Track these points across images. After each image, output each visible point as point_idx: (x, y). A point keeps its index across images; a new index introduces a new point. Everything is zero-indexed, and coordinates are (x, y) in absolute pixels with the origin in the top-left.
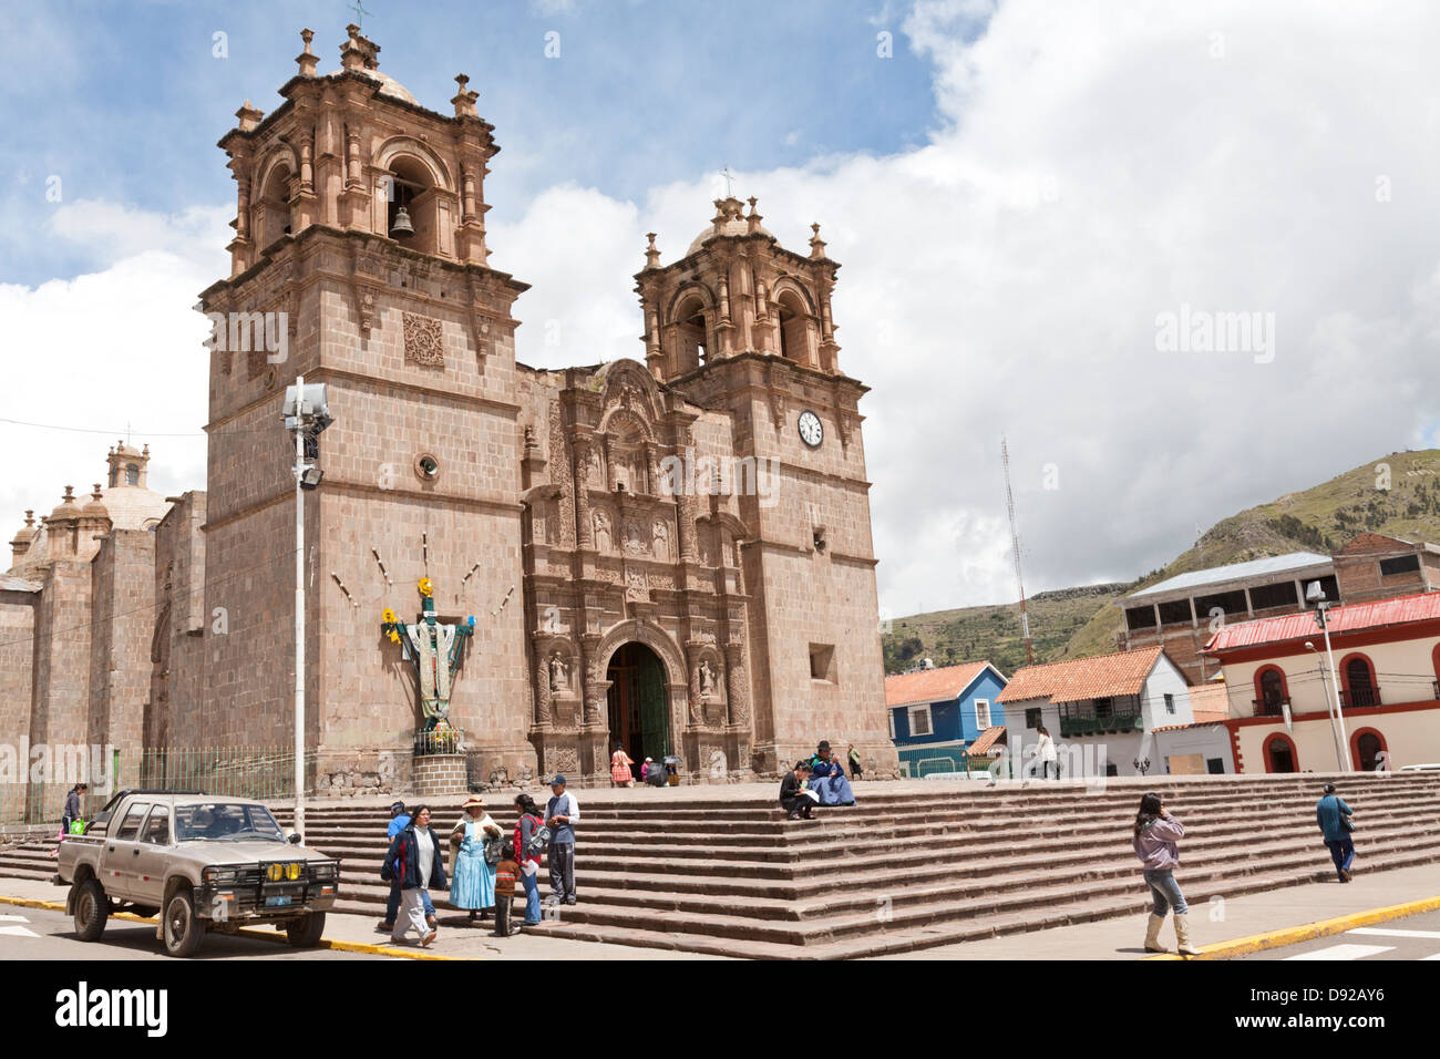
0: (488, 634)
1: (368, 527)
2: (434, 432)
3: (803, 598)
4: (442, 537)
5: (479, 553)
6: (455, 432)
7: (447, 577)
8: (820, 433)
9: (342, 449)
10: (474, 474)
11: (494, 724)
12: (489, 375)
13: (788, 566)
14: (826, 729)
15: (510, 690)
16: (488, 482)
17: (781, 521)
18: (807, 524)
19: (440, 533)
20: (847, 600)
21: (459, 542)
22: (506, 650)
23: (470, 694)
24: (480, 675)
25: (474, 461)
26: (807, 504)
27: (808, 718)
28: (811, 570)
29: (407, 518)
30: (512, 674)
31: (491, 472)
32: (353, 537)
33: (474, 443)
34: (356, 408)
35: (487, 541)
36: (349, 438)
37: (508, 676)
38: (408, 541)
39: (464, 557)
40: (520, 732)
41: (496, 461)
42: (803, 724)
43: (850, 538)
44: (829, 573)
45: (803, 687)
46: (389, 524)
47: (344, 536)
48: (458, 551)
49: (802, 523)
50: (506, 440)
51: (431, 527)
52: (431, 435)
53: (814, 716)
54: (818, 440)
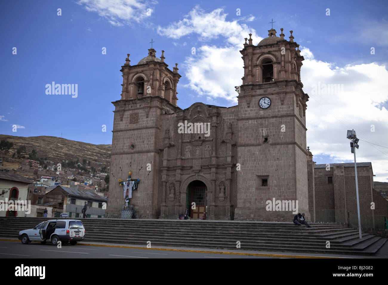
0: (144, 182)
1: (119, 162)
2: (135, 138)
3: (255, 161)
4: (135, 161)
5: (143, 164)
6: (140, 137)
7: (135, 170)
8: (269, 103)
9: (116, 147)
10: (144, 146)
11: (143, 203)
12: (149, 121)
13: (249, 151)
14: (261, 203)
15: (148, 195)
16: (147, 147)
17: (247, 137)
18: (260, 136)
19: (134, 161)
20: (278, 159)
21: (138, 162)
22: (148, 186)
23: (138, 196)
24: (141, 192)
25: (144, 142)
26: (261, 129)
27: (253, 200)
28: (260, 151)
29: (127, 159)
30: (149, 191)
31: (148, 144)
32: (116, 165)
33: (144, 138)
34: (119, 137)
35: (145, 161)
36: (117, 144)
37: (148, 192)
38: (127, 164)
39: (139, 165)
40: (150, 205)
41: (149, 141)
42: (250, 202)
43: (282, 137)
44: (269, 151)
45: (252, 190)
46: (124, 161)
47: (114, 165)
48: (138, 164)
49: (257, 136)
50: (152, 136)
51: (133, 160)
52: (134, 139)
53: (256, 199)
54: (268, 106)
